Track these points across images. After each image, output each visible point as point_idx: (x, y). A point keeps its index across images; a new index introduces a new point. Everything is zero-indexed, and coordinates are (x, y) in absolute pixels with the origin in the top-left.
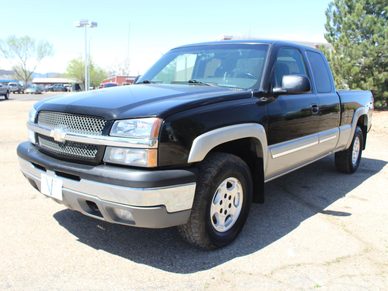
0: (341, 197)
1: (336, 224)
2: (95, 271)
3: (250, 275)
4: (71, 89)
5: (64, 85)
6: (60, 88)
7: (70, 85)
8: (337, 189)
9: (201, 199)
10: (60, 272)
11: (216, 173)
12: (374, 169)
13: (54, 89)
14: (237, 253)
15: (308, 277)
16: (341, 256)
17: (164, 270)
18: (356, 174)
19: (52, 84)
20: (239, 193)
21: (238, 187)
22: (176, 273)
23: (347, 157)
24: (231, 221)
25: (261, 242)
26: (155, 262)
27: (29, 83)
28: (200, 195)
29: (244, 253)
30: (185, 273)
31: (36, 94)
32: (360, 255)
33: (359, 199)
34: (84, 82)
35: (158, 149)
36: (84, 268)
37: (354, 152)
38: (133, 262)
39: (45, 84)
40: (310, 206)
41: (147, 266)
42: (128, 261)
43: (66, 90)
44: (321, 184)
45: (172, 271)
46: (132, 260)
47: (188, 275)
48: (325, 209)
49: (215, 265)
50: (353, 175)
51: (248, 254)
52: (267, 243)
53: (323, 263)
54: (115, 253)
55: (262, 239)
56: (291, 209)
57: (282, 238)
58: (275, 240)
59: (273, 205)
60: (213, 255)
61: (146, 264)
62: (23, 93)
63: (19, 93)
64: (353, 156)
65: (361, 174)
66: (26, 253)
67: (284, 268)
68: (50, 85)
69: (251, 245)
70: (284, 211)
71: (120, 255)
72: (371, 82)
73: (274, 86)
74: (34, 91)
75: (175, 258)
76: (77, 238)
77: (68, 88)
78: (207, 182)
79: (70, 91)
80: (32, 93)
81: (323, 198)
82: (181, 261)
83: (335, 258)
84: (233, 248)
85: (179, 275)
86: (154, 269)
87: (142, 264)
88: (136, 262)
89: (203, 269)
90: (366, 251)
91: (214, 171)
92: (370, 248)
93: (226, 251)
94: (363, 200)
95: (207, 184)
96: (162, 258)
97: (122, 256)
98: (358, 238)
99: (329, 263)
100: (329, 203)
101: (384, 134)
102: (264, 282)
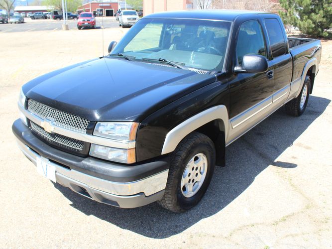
0: (289, 146)
1: (284, 177)
2: (89, 240)
3: (214, 238)
4: (51, 16)
5: (44, 13)
6: (40, 16)
7: (49, 13)
8: (286, 136)
9: (173, 179)
10: (61, 241)
11: (185, 155)
12: (319, 110)
13: (35, 17)
14: (203, 214)
15: (259, 239)
16: (287, 214)
17: (145, 235)
18: (303, 117)
19: (33, 11)
20: (204, 164)
21: (203, 159)
22: (154, 238)
23: (296, 104)
24: (198, 186)
25: (222, 201)
26: (136, 226)
27: (12, 11)
28: (172, 175)
29: (208, 214)
30: (161, 238)
31: (19, 23)
32: (302, 212)
33: (304, 147)
34: (62, 9)
35: (136, 148)
36: (80, 237)
37: (302, 97)
38: (118, 227)
39: (26, 12)
40: (263, 157)
41: (130, 232)
42: (114, 226)
43: (46, 18)
44: (273, 131)
45: (151, 237)
46: (118, 225)
47: (164, 239)
48: (276, 161)
49: (185, 228)
50: (300, 118)
51: (212, 215)
52: (228, 202)
53: (272, 223)
54: (103, 219)
55: (223, 198)
56: (247, 161)
57: (239, 196)
58: (233, 198)
59: (232, 158)
60: (183, 217)
61: (129, 229)
62: (7, 23)
63: (3, 23)
64: (301, 101)
65: (307, 117)
66: (31, 222)
67: (240, 229)
68: (31, 13)
69: (214, 205)
70: (242, 165)
71: (108, 221)
72: (321, 15)
73: (235, 65)
74: (17, 20)
75: (152, 221)
76: (71, 203)
77: (47, 15)
78: (177, 164)
79: (49, 18)
80: (15, 23)
81: (274, 147)
82: (157, 225)
83: (282, 216)
84: (199, 208)
85: (157, 240)
86: (137, 234)
87: (127, 230)
88: (121, 227)
89: (176, 233)
90: (308, 207)
91: (183, 154)
92: (311, 205)
93: (193, 212)
94: (308, 148)
95: (178, 166)
96: (142, 222)
97: (110, 221)
98: (301, 194)
99: (277, 223)
100: (279, 152)
101: (329, 65)
102: (224, 244)
